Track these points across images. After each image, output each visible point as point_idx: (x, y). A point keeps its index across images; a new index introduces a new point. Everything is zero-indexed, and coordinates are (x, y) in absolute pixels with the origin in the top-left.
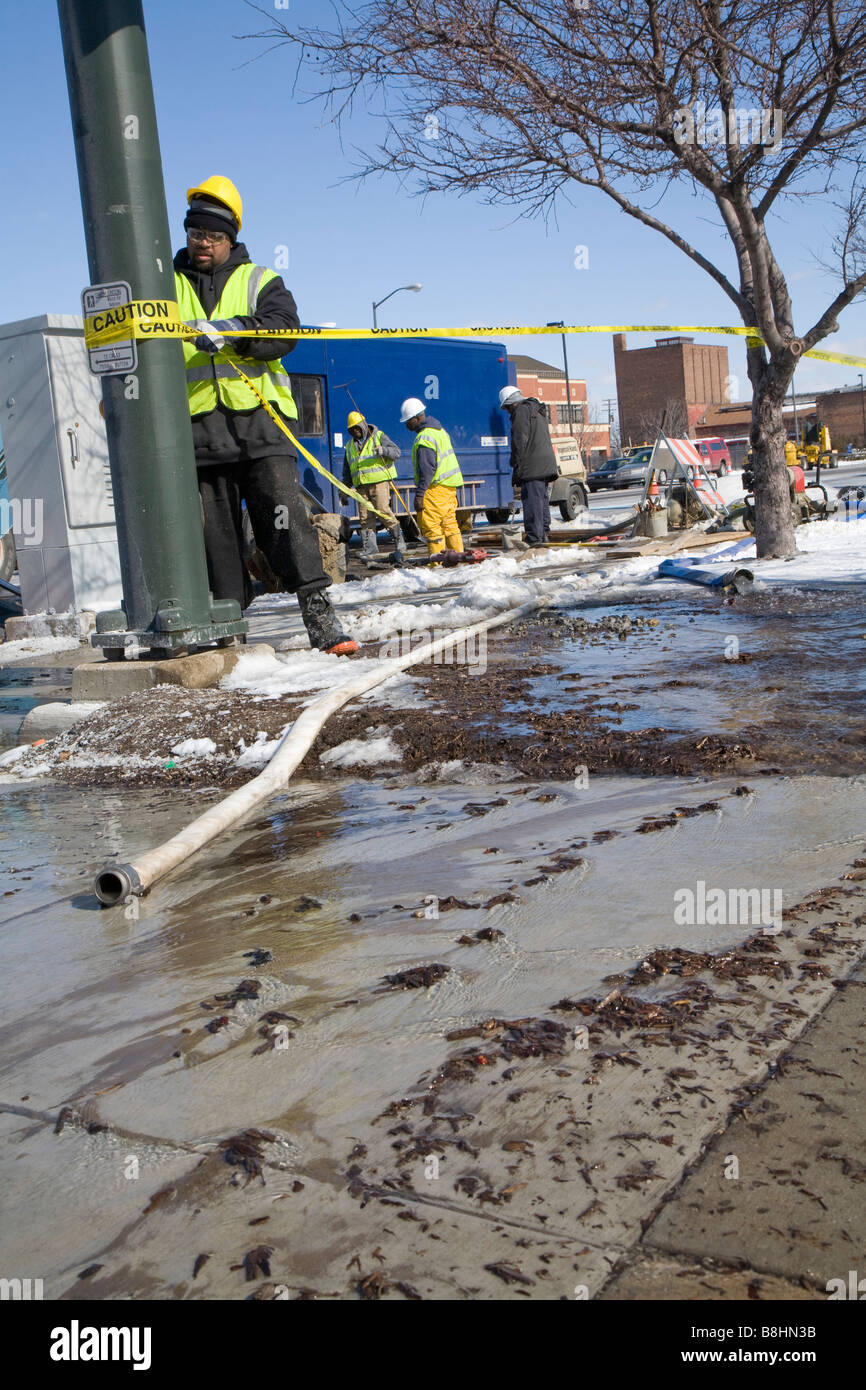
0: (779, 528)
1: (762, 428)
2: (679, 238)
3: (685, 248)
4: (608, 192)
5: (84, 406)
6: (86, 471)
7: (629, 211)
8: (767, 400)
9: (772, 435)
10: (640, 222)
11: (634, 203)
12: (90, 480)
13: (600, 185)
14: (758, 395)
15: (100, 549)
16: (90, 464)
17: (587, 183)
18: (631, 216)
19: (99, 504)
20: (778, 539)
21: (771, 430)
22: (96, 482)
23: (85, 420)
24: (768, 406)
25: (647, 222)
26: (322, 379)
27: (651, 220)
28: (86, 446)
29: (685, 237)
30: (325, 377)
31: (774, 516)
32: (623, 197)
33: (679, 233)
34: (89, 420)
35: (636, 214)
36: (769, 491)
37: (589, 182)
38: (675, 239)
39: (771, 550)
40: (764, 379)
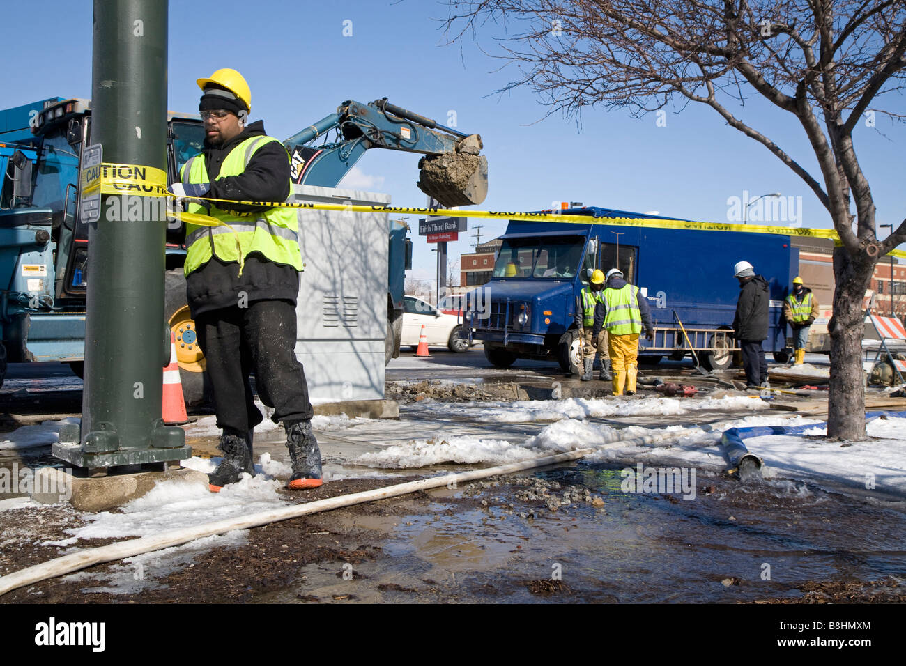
0: (847, 413)
1: (838, 320)
2: (778, 149)
3: (783, 157)
4: (716, 108)
5: (313, 251)
6: (308, 299)
7: (733, 124)
8: (845, 295)
9: (848, 326)
10: (743, 133)
11: (738, 118)
12: (310, 306)
13: (709, 102)
14: (838, 290)
15: (313, 358)
16: (312, 295)
17: (697, 100)
18: (736, 129)
19: (315, 325)
20: (846, 423)
21: (847, 322)
22: (315, 308)
23: (313, 262)
24: (846, 301)
25: (749, 134)
26: (636, 250)
27: (753, 132)
28: (311, 281)
29: (783, 148)
30: (638, 247)
31: (844, 401)
32: (729, 113)
33: (778, 144)
34: (316, 262)
35: (740, 127)
36: (840, 378)
37: (699, 100)
38: (774, 149)
39: (838, 432)
40: (844, 276)
